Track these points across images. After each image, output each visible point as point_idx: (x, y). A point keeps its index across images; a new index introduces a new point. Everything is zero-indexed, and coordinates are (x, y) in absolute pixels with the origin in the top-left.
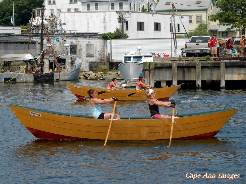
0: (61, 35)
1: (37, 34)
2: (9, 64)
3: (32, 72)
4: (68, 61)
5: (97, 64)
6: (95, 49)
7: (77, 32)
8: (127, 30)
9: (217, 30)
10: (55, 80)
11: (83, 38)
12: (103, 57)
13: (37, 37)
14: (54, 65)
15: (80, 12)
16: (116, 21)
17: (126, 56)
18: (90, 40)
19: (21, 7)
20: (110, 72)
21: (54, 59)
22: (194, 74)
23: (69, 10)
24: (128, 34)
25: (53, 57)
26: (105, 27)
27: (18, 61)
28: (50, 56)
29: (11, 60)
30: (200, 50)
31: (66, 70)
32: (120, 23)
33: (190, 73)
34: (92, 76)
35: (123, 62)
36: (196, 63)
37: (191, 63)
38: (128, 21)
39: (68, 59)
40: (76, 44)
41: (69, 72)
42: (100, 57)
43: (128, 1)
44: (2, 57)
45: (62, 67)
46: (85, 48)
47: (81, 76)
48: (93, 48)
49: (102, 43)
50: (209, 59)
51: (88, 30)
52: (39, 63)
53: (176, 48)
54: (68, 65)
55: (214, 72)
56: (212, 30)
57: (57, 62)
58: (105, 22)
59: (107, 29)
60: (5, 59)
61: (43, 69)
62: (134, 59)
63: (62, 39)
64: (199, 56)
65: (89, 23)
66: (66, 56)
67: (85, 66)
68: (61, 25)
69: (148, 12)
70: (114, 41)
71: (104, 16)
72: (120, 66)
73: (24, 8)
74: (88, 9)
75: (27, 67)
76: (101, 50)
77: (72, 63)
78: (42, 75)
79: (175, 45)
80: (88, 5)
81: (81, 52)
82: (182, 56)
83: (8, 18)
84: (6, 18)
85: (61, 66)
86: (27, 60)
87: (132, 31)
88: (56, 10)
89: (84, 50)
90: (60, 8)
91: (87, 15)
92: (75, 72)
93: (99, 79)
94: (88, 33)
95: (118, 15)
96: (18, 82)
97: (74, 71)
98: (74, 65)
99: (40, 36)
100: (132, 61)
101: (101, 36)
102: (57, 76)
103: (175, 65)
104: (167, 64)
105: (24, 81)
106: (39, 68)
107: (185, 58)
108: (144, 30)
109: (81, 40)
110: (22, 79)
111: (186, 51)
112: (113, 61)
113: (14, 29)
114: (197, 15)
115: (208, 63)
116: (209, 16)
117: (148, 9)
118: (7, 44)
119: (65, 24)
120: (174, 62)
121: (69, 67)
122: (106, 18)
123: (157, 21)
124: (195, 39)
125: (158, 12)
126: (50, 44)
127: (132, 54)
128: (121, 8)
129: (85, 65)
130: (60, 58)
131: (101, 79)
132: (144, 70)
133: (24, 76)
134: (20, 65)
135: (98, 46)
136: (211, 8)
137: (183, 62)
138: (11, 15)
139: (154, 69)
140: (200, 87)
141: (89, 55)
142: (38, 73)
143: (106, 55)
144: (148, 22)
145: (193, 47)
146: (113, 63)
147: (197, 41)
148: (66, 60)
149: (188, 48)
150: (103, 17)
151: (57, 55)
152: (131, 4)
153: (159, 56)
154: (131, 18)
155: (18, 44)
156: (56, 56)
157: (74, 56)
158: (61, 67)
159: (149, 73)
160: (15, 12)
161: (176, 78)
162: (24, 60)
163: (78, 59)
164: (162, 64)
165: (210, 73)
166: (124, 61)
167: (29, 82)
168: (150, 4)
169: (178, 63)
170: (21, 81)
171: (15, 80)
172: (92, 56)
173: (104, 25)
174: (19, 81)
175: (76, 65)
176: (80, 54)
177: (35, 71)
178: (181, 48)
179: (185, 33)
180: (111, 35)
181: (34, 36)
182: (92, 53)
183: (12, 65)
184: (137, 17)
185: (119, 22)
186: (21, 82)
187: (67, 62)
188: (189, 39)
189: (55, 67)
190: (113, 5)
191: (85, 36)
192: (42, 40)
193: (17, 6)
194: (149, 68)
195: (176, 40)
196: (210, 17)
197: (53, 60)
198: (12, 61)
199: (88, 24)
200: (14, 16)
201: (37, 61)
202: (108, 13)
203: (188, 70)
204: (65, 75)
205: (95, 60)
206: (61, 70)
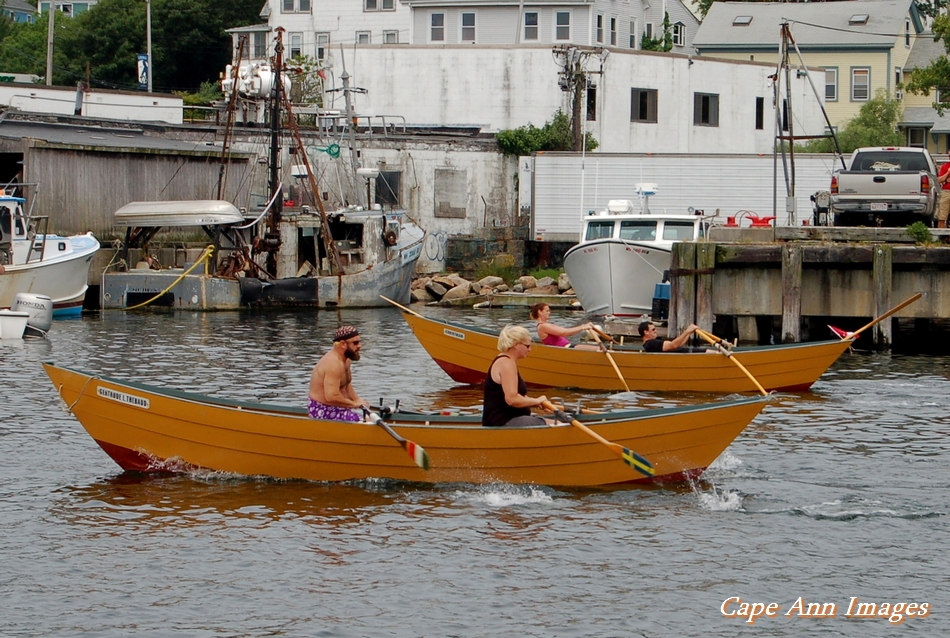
0: (347, 131)
1: (251, 125)
2: (148, 238)
3: (234, 272)
4: (371, 235)
5: (479, 248)
6: (469, 190)
7: (401, 121)
8: (594, 119)
9: (927, 128)
10: (322, 303)
11: (427, 146)
12: (498, 220)
13: (250, 139)
14: (317, 247)
15: (406, 46)
16: (551, 81)
17: (593, 217)
18: (451, 155)
19: (177, 20)
20: (528, 279)
21: (318, 225)
22: (866, 293)
23: (363, 37)
24: (595, 136)
25: (314, 215)
26: (508, 106)
27: (180, 229)
28: (306, 212)
29: (154, 224)
30: (890, 202)
31: (362, 267)
32: (565, 93)
33: (850, 289)
34: (456, 291)
35: (583, 242)
36: (872, 253)
37: (853, 249)
38: (597, 84)
39: (373, 224)
40: (396, 169)
41: (377, 276)
42: (490, 218)
43: (591, 9)
44: (121, 212)
45: (350, 256)
46: (433, 184)
47: (417, 290)
48: (463, 185)
49: (495, 165)
50: (922, 237)
51: (442, 117)
52: (261, 236)
53: (791, 192)
54: (373, 247)
55: (940, 285)
56: (907, 128)
57: (330, 235)
58: (507, 87)
59: (515, 112)
60: (132, 220)
61: (275, 263)
62: (625, 231)
63: (351, 149)
64: (883, 225)
65: (446, 89)
66: (364, 212)
67: (431, 253)
68: (346, 93)
69: (667, 49)
70: (543, 161)
71: (506, 64)
72: (571, 256)
73: (189, 26)
74: (437, 35)
75: (215, 253)
76: (492, 194)
77: (388, 240)
78: (274, 282)
79: (787, 180)
80: (437, 20)
81: (416, 200)
82: (816, 222)
83: (127, 62)
84: (121, 60)
85: (344, 252)
86: (217, 226)
87: (612, 124)
88: (313, 34)
89: (428, 192)
90: (327, 29)
91: (440, 58)
92: (396, 274)
93: (478, 305)
94: (443, 129)
95: (558, 61)
96: (181, 310)
97: (395, 270)
98: (394, 248)
99: (268, 134)
100: (616, 236)
101: (494, 140)
102: (328, 288)
103: (792, 258)
104: (764, 251)
105: (205, 307)
106: (261, 259)
107: (832, 231)
108: (655, 120)
109: (418, 152)
110: (195, 299)
111: (836, 206)
112: (539, 236)
113: (155, 103)
114: (852, 67)
115: (920, 252)
116: (898, 71)
117: (666, 42)
118: (140, 161)
119: (362, 90)
120: (788, 247)
121: (375, 256)
122: (511, 73)
123: (707, 89)
124: (869, 158)
125: (705, 51)
126: (304, 166)
127: (616, 213)
128: (563, 33)
129: (429, 251)
130: (342, 219)
131: (487, 303)
132: (672, 274)
133: (203, 286)
134: (189, 244)
135: (480, 178)
136: (908, 43)
137: (823, 245)
138: (139, 48)
139: (712, 272)
140: (887, 343)
141: (444, 212)
142: (256, 276)
143: (509, 212)
144: (673, 91)
145: (862, 188)
146: (541, 245)
147: (877, 168)
148: (365, 229)
149: (844, 193)
150: (502, 68)
151: (329, 209)
152: (600, 17)
153: (731, 220)
154: (608, 73)
155: (180, 161)
156: (327, 213)
157: (393, 212)
158: (346, 255)
159: (692, 284)
160: (154, 40)
161: (797, 306)
162: (204, 223)
163: (408, 226)
164: (743, 254)
165: (927, 289)
166: (587, 239)
167: (223, 310)
168: (672, 21)
169: (807, 251)
170: (192, 307)
171: (168, 299)
172: (459, 214)
173: (506, 98)
174: (183, 307)
175: (401, 250)
176: (411, 207)
177: (247, 267)
178: (813, 193)
179: (829, 137)
180: (531, 138)
181: (238, 134)
182: (456, 203)
183: (158, 244)
184: (632, 72)
185: (564, 88)
186: (194, 310)
187: (367, 237)
188: (842, 158)
189: (323, 254)
190: (532, 20)
191: (431, 138)
192: (275, 150)
193: (160, 17)
194: (693, 268)
195: (792, 163)
196: (902, 75)
197: (315, 229)
198: (158, 228)
199: (445, 91)
200: (149, 54)
201: (254, 231)
202: (519, 54)
203: (840, 277)
204: (358, 287)
205: (468, 233)
206: (345, 268)
